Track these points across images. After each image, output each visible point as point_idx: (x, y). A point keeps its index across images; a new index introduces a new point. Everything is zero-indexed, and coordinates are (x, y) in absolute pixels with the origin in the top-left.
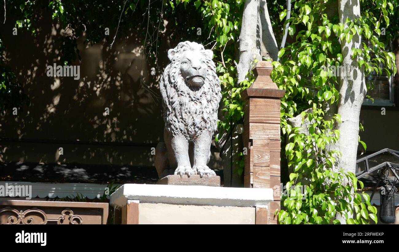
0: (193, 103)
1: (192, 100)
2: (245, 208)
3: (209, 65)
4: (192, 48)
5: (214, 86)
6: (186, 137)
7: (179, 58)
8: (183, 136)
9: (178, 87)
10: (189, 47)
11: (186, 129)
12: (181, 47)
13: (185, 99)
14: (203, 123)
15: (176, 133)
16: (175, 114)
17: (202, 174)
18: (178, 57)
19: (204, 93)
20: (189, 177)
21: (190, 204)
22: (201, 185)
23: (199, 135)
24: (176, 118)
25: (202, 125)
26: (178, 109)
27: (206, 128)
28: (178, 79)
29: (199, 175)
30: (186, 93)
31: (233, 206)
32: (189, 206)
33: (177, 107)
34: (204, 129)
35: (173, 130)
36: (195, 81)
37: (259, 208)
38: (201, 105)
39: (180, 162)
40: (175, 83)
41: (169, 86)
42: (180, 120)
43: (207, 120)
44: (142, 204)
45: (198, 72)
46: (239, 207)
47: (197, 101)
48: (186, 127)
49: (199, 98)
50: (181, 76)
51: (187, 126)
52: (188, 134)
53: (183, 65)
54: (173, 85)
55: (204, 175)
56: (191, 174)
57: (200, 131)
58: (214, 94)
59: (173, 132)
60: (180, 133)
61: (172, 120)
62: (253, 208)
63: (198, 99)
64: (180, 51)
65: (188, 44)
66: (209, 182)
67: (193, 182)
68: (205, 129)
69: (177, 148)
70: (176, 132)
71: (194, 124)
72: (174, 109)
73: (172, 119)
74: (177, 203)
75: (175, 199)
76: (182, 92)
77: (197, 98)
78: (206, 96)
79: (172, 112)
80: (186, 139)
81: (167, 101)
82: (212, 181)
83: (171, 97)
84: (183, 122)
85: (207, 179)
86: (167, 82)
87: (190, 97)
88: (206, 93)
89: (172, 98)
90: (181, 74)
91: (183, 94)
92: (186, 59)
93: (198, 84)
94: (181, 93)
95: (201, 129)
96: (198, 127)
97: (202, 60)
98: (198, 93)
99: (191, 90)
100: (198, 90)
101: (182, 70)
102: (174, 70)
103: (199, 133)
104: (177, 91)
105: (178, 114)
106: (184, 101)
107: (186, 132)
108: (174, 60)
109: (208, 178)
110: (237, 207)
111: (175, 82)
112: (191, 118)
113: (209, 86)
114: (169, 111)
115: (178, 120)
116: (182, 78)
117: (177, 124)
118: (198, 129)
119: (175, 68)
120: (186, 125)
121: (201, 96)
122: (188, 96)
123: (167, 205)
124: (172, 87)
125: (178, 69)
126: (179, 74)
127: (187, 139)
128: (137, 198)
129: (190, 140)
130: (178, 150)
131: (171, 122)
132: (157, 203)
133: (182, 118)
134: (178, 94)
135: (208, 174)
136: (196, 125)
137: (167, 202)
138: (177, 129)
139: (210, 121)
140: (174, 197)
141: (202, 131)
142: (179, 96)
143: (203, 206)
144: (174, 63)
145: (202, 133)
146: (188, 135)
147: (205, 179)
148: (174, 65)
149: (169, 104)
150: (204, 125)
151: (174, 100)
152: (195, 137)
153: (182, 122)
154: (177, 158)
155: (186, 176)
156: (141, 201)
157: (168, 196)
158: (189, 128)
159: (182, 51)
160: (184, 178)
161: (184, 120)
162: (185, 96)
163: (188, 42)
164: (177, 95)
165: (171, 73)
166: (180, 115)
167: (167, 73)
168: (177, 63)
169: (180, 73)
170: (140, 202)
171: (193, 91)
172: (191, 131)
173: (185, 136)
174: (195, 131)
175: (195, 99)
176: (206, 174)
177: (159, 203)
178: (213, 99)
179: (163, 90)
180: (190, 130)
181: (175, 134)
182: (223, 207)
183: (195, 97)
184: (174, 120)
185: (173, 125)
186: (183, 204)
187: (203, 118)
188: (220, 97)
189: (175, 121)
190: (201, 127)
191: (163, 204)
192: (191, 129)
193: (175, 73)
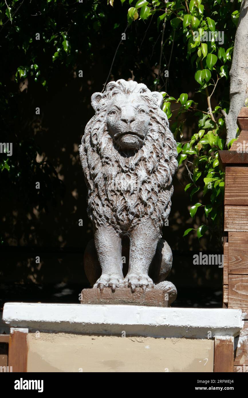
0: (124, 175)
1: (123, 171)
2: (198, 340)
3: (154, 115)
4: (127, 89)
5: (161, 149)
6: (115, 229)
7: (105, 106)
8: (111, 227)
9: (102, 151)
10: (122, 89)
11: (114, 216)
12: (111, 89)
13: (113, 170)
14: (141, 207)
15: (100, 223)
16: (98, 193)
17: (133, 287)
18: (104, 104)
19: (143, 160)
20: (113, 291)
21: (109, 335)
22: (133, 305)
23: (135, 226)
24: (99, 200)
25: (138, 210)
26: (102, 186)
27: (146, 214)
28: (103, 138)
29: (130, 289)
30: (113, 159)
31: (178, 337)
32: (108, 337)
33: (100, 182)
34: (143, 216)
35: (96, 219)
36: (125, 141)
37: (220, 340)
38: (137, 178)
39: (104, 268)
40: (98, 146)
41: (90, 149)
42: (106, 203)
43: (147, 202)
44: (33, 335)
45: (130, 127)
46: (188, 340)
47: (131, 173)
48: (114, 213)
49: (134, 167)
50: (108, 133)
51: (116, 211)
52: (119, 224)
53: (109, 117)
54: (95, 149)
55: (138, 289)
56: (116, 287)
57: (137, 219)
58: (162, 161)
59: (96, 222)
60: (105, 222)
61: (94, 204)
62: (211, 340)
63: (132, 170)
64: (108, 95)
65: (121, 84)
66: (145, 300)
67: (119, 299)
68: (145, 216)
69: (101, 246)
70: (100, 221)
71: (126, 209)
72: (96, 186)
73: (93, 202)
74: (88, 332)
75: (84, 326)
76: (107, 158)
77: (130, 167)
78: (146, 165)
79: (94, 191)
80: (115, 232)
81: (88, 173)
82: (150, 298)
83: (92, 166)
84: (110, 205)
85: (142, 294)
86: (88, 144)
87: (119, 166)
88: (146, 160)
89: (93, 169)
90: (107, 131)
91: (109, 162)
92: (114, 108)
93: (131, 146)
94: (107, 160)
95: (137, 216)
96: (132, 213)
97: (139, 108)
98: (133, 161)
99: (121, 155)
100: (133, 155)
101: (108, 124)
102: (97, 125)
103: (135, 223)
104: (102, 158)
105: (102, 194)
106: (110, 173)
107: (115, 220)
108: (98, 110)
109: (143, 292)
110: (184, 340)
111: (98, 143)
112: (121, 200)
113: (151, 149)
114: (91, 190)
115: (102, 203)
116: (109, 136)
117: (101, 209)
118: (133, 217)
119: (99, 123)
120: (114, 210)
121: (137, 164)
122: (116, 165)
123: (73, 335)
124: (94, 151)
125: (102, 123)
126: (104, 131)
127: (117, 232)
128: (25, 325)
129: (123, 233)
130: (101, 250)
131: (92, 205)
132: (56, 333)
133: (107, 200)
134: (102, 162)
135: (144, 287)
136: (129, 209)
137: (73, 331)
138: (100, 216)
139: (153, 203)
140: (81, 323)
141: (139, 219)
142: (103, 165)
143: (130, 338)
144: (99, 114)
145: (140, 222)
146: (118, 226)
147: (139, 295)
148: (98, 117)
149: (91, 179)
150: (143, 210)
151: (96, 171)
152: (130, 229)
153: (107, 205)
154: (101, 262)
155: (109, 290)
156: (31, 329)
157: (73, 322)
158: (118, 215)
159: (111, 95)
160: (106, 293)
161: (111, 202)
162: (111, 165)
163: (122, 81)
164: (100, 164)
165: (93, 129)
166: (104, 194)
167: (88, 129)
168: (103, 113)
169: (106, 129)
170: (30, 331)
171: (125, 156)
172: (123, 219)
173: (114, 227)
174: (129, 219)
175: (127, 169)
176: (141, 286)
177: (59, 333)
178: (160, 168)
179: (83, 157)
180: (120, 217)
181: (98, 225)
182: (162, 339)
183: (127, 166)
184: (96, 202)
185: (96, 210)
186: (98, 334)
187: (140, 199)
188: (174, 166)
189: (98, 205)
190: (138, 213)
191: (67, 334)
192: (123, 216)
193: (98, 129)
